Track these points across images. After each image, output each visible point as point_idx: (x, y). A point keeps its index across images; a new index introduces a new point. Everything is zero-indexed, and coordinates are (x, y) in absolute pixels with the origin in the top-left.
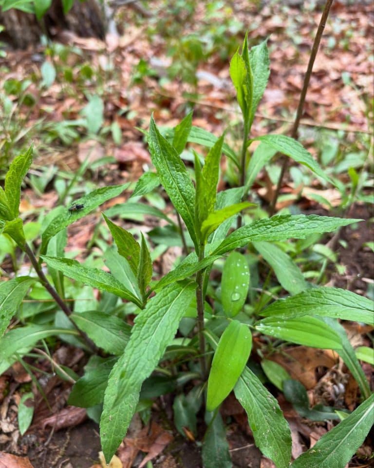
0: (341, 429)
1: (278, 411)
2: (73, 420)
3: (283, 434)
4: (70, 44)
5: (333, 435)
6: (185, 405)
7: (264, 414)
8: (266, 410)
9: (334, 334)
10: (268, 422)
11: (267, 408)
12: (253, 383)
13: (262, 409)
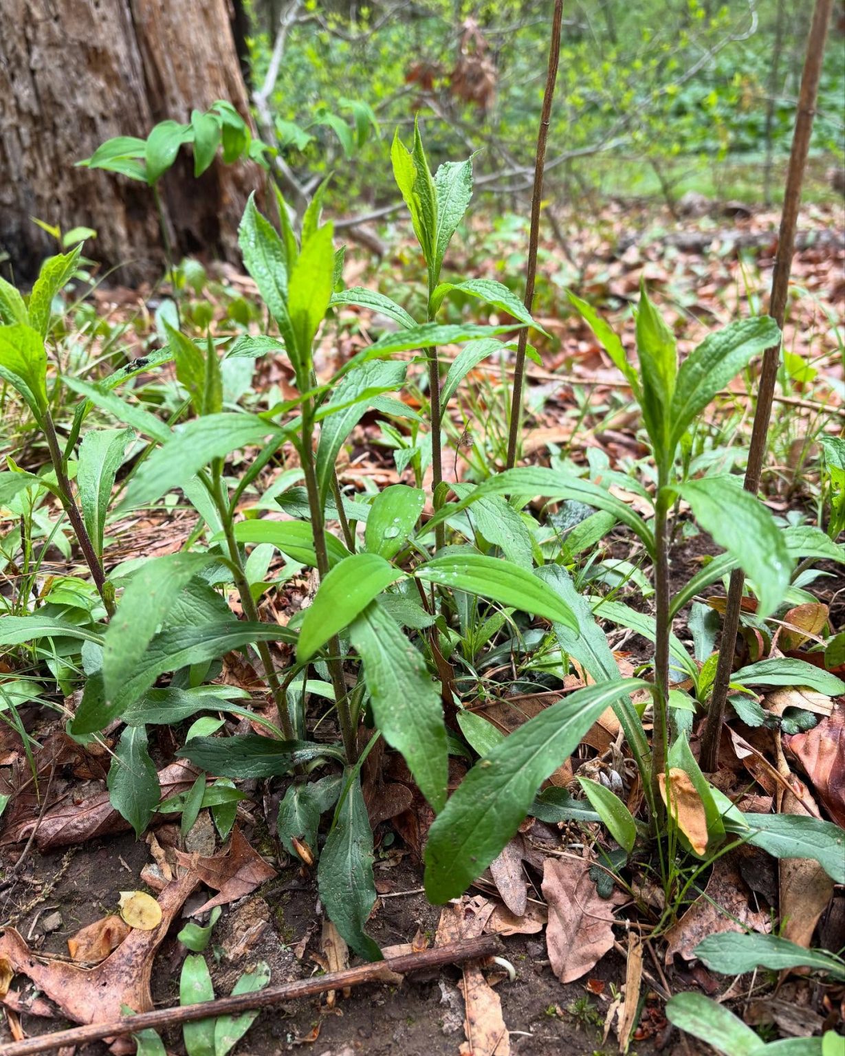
0: (540, 726)
1: (422, 674)
2: (81, 826)
3: (429, 717)
4: (225, 282)
5: (524, 735)
6: (303, 799)
7: (399, 678)
8: (402, 671)
9: (560, 601)
10: (403, 692)
11: (403, 667)
12: (386, 629)
13: (395, 670)
